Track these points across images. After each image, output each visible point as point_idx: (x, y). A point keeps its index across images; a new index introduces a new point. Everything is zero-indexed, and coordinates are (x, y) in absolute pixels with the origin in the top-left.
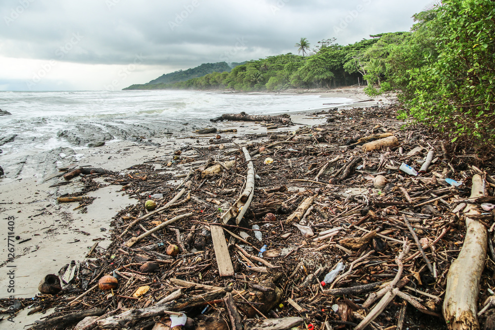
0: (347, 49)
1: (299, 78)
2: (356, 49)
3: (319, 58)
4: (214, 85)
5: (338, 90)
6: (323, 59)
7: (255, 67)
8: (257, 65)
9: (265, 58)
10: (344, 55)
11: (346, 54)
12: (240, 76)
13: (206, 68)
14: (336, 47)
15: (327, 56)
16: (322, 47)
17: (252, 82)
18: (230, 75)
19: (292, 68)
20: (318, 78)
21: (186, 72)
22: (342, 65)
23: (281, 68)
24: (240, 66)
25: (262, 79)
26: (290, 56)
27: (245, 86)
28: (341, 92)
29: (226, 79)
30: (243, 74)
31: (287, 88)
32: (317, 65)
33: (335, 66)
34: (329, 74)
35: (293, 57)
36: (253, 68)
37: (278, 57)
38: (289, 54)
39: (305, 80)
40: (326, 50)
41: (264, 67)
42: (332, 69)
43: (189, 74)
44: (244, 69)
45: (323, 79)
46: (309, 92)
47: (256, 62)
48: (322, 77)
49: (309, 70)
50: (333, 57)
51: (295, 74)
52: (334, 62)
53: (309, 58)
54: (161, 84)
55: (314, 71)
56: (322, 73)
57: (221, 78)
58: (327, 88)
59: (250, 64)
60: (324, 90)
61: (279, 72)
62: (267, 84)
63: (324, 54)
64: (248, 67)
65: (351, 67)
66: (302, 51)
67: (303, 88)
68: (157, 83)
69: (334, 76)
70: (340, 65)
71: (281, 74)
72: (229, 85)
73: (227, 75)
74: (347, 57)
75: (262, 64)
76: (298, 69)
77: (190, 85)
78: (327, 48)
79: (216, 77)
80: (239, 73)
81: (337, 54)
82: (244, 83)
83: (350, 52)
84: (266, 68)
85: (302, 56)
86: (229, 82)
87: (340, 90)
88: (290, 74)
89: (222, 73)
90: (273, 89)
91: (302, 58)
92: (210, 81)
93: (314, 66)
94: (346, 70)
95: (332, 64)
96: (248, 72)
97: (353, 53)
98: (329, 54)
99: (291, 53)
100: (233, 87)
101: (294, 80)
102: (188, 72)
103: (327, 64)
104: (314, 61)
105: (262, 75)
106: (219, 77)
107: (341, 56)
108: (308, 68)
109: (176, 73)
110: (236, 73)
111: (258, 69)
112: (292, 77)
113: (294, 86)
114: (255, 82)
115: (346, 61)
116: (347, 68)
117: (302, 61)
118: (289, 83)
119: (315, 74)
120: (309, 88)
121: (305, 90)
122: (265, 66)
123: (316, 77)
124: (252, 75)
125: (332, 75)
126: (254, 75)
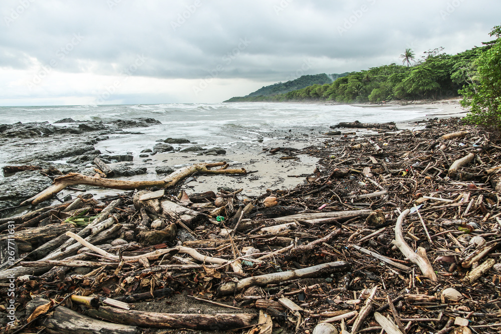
0: (456, 58)
1: (403, 90)
2: (466, 58)
3: (424, 69)
4: (315, 98)
5: (444, 101)
6: (428, 70)
7: (357, 78)
8: (359, 77)
9: (367, 69)
10: (452, 65)
11: (455, 63)
12: (341, 88)
13: (306, 80)
14: (444, 57)
15: (433, 66)
16: (428, 57)
17: (354, 94)
18: (331, 87)
19: (396, 80)
20: (423, 89)
21: (285, 84)
22: (449, 75)
23: (384, 80)
24: (342, 78)
25: (364, 91)
26: (393, 67)
27: (346, 98)
28: (447, 103)
29: (328, 91)
30: (345, 86)
31: (390, 100)
32: (422, 76)
33: (442, 77)
34: (435, 85)
35: (397, 67)
36: (355, 80)
37: (381, 68)
38: (393, 64)
39: (409, 91)
40: (432, 61)
41: (366, 79)
42: (439, 80)
43: (289, 87)
44: (345, 81)
45: (428, 90)
46: (413, 104)
47: (359, 74)
48: (428, 88)
49: (414, 82)
50: (440, 67)
51: (398, 86)
52: (441, 72)
53: (414, 69)
54: (261, 96)
55: (419, 82)
56: (428, 84)
57: (322, 90)
58: (432, 99)
59: (352, 76)
60: (429, 101)
61: (382, 84)
62: (370, 96)
63: (430, 64)
64: (349, 78)
65: (459, 77)
66: (406, 62)
67: (406, 99)
68: (257, 96)
69: (441, 86)
70: (447, 75)
71: (384, 86)
72: (330, 97)
73: (328, 87)
74: (455, 66)
75: (363, 76)
76: (403, 80)
77: (291, 97)
78: (434, 58)
79: (317, 89)
80: (341, 85)
81: (444, 64)
82: (345, 95)
83: (459, 61)
84: (369, 80)
85: (407, 66)
86: (330, 94)
87: (447, 101)
88: (394, 86)
89: (324, 85)
90: (376, 101)
91: (407, 68)
92: (311, 93)
93: (419, 77)
94: (453, 81)
95: (439, 74)
96: (350, 84)
97: (462, 62)
98: (436, 64)
99: (394, 64)
100: (334, 99)
101: (397, 92)
102: (288, 84)
103: (433, 75)
104: (420, 72)
105: (364, 87)
106: (320, 89)
107: (449, 66)
108: (413, 79)
109: (275, 85)
110: (338, 85)
111: (360, 81)
112: (396, 88)
113: (398, 97)
114: (357, 94)
115: (454, 71)
116: (455, 78)
117: (407, 72)
118: (392, 95)
119: (420, 86)
120: (413, 100)
121: (409, 102)
122: (367, 77)
123: (421, 88)
124: (354, 87)
125: (439, 86)
126: (356, 87)
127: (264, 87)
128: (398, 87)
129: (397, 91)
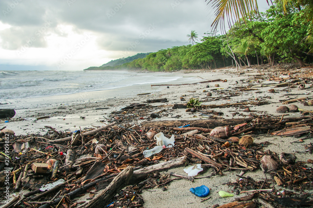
0: (224, 37)
3: (201, 44)
4: (138, 67)
6: (204, 45)
8: (164, 53)
12: (151, 60)
15: (208, 43)
17: (159, 65)
19: (184, 54)
20: (200, 60)
22: (220, 50)
29: (145, 63)
33: (215, 51)
34: (210, 57)
36: (160, 55)
41: (169, 54)
42: (212, 53)
44: (154, 55)
45: (204, 62)
48: (204, 60)
50: (213, 44)
52: (213, 47)
55: (197, 55)
56: (204, 56)
59: (159, 52)
64: (158, 54)
66: (192, 40)
69: (214, 59)
70: (218, 50)
71: (176, 58)
74: (223, 43)
75: (167, 52)
80: (151, 58)
81: (217, 41)
82: (153, 66)
85: (192, 44)
88: (182, 58)
92: (136, 64)
95: (212, 49)
96: (157, 58)
98: (210, 41)
103: (208, 50)
105: (166, 59)
106: (141, 61)
107: (220, 43)
109: (120, 59)
113: (185, 67)
116: (223, 52)
119: (198, 58)
123: (198, 60)
124: (158, 60)
125: (212, 58)
126: (160, 60)
127: (112, 60)
128: (185, 59)
129: (184, 62)
